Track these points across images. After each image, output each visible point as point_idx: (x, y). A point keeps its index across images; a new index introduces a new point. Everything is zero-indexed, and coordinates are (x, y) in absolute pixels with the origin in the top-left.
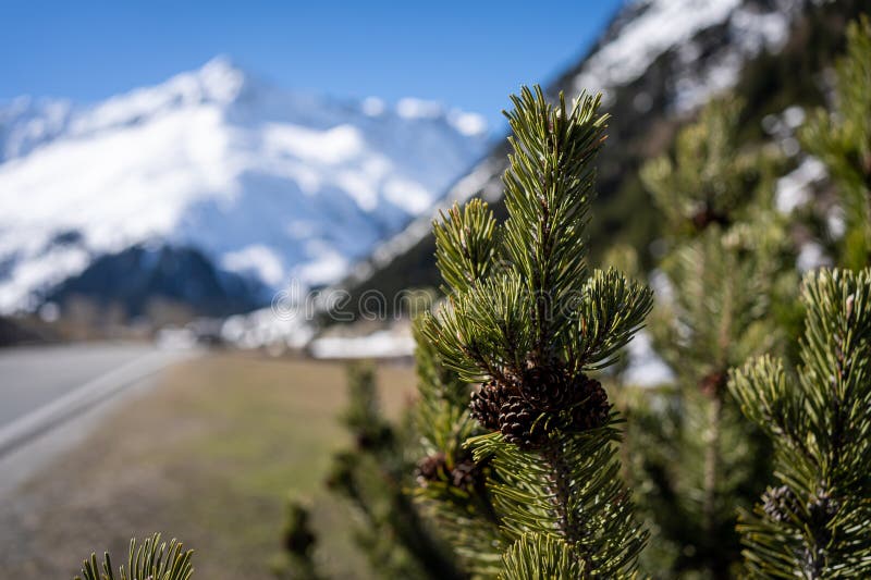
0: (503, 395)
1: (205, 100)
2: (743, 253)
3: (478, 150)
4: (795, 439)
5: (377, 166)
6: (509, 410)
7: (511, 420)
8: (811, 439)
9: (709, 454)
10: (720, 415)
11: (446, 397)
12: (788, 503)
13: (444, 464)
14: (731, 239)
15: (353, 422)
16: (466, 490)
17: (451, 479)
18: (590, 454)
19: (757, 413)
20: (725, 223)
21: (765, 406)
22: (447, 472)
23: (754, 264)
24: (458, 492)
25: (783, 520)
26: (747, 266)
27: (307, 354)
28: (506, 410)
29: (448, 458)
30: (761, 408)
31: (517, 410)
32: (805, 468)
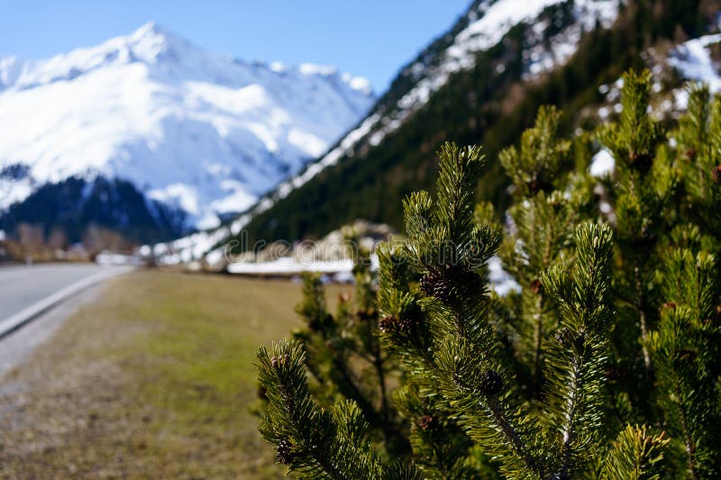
0: (436, 280)
1: (133, 58)
2: (558, 208)
3: (365, 105)
4: (569, 304)
5: (280, 116)
6: (439, 287)
7: (440, 290)
8: (578, 305)
9: (537, 327)
10: (542, 304)
11: (394, 286)
12: (566, 335)
13: (395, 321)
14: (551, 200)
15: (306, 313)
16: (407, 333)
17: (399, 328)
18: (474, 306)
19: (551, 291)
20: (549, 190)
21: (555, 289)
22: (397, 324)
23: (565, 216)
24: (403, 334)
25: (563, 343)
26: (560, 215)
27: (224, 272)
28: (437, 286)
29: (397, 317)
30: (554, 289)
31: (443, 286)
32: (574, 318)
